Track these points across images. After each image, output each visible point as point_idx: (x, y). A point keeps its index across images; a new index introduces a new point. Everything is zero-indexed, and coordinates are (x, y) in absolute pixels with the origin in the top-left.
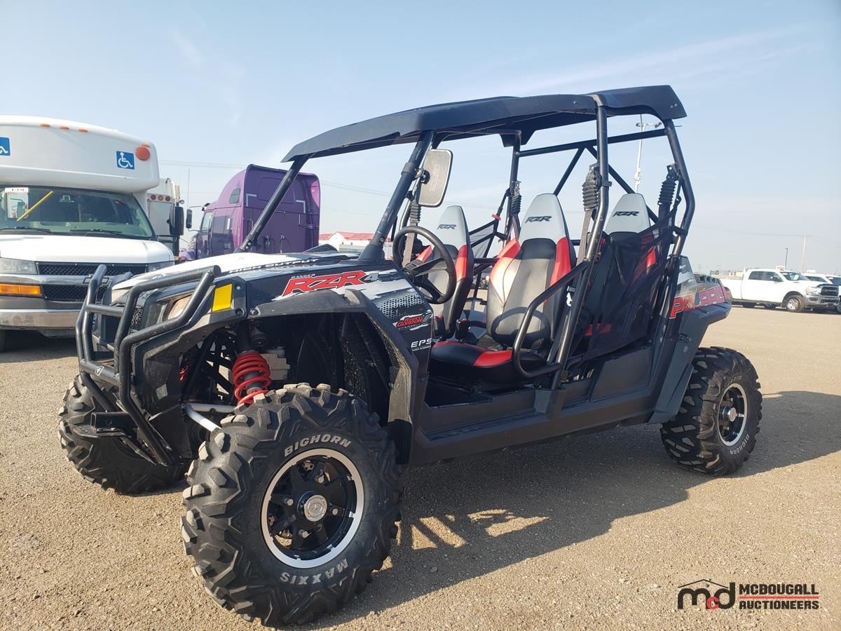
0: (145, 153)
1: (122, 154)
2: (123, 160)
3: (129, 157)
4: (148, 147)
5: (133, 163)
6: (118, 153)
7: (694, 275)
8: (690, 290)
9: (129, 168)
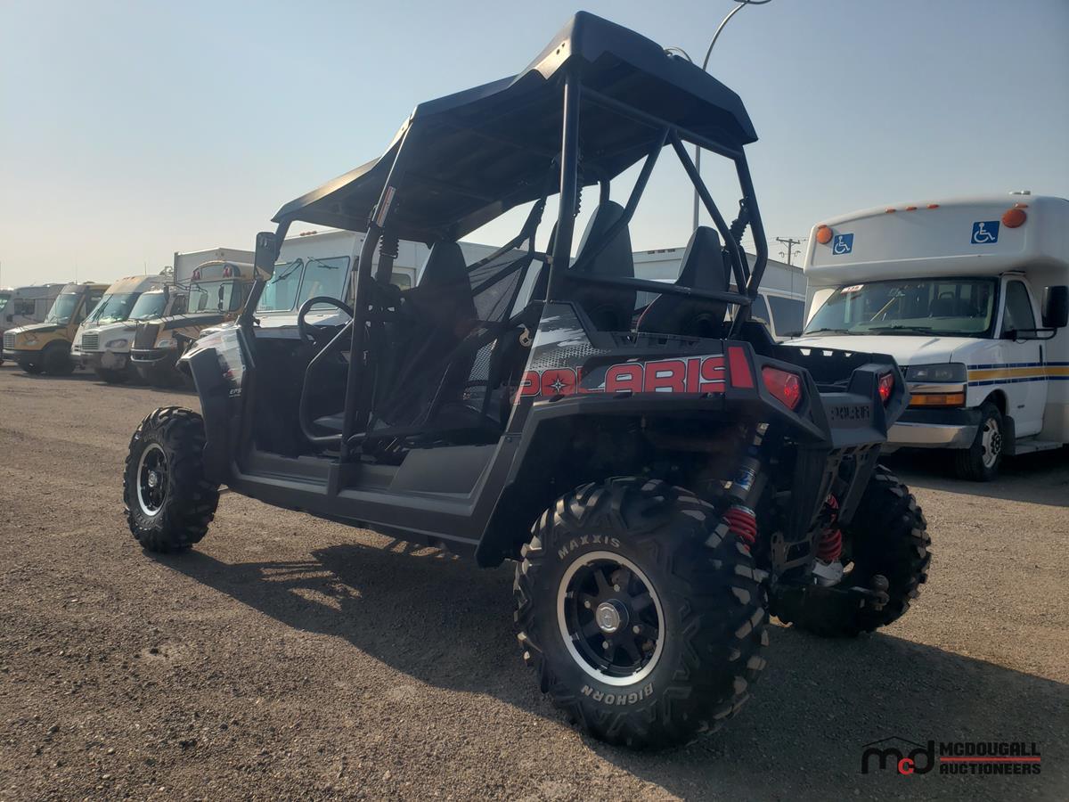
0: (1018, 217)
1: (982, 225)
2: (982, 232)
3: (992, 227)
4: (1026, 206)
5: (996, 235)
6: (977, 224)
7: (584, 334)
8: (561, 361)
9: (989, 241)
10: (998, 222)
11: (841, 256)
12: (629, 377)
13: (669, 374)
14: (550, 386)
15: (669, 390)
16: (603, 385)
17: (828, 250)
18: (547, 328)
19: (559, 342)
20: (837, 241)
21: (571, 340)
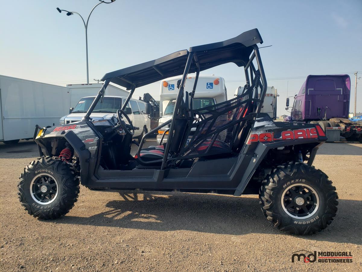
0: (217, 82)
1: (209, 84)
2: (209, 86)
3: (211, 84)
4: (219, 79)
5: (212, 86)
6: (207, 83)
7: (273, 123)
8: (266, 131)
9: (211, 88)
10: (213, 83)
11: (171, 91)
12: (289, 135)
13: (301, 133)
14: (262, 138)
15: (303, 137)
16: (281, 137)
17: (167, 89)
18: (259, 121)
19: (265, 125)
20: (169, 86)
21: (269, 125)
